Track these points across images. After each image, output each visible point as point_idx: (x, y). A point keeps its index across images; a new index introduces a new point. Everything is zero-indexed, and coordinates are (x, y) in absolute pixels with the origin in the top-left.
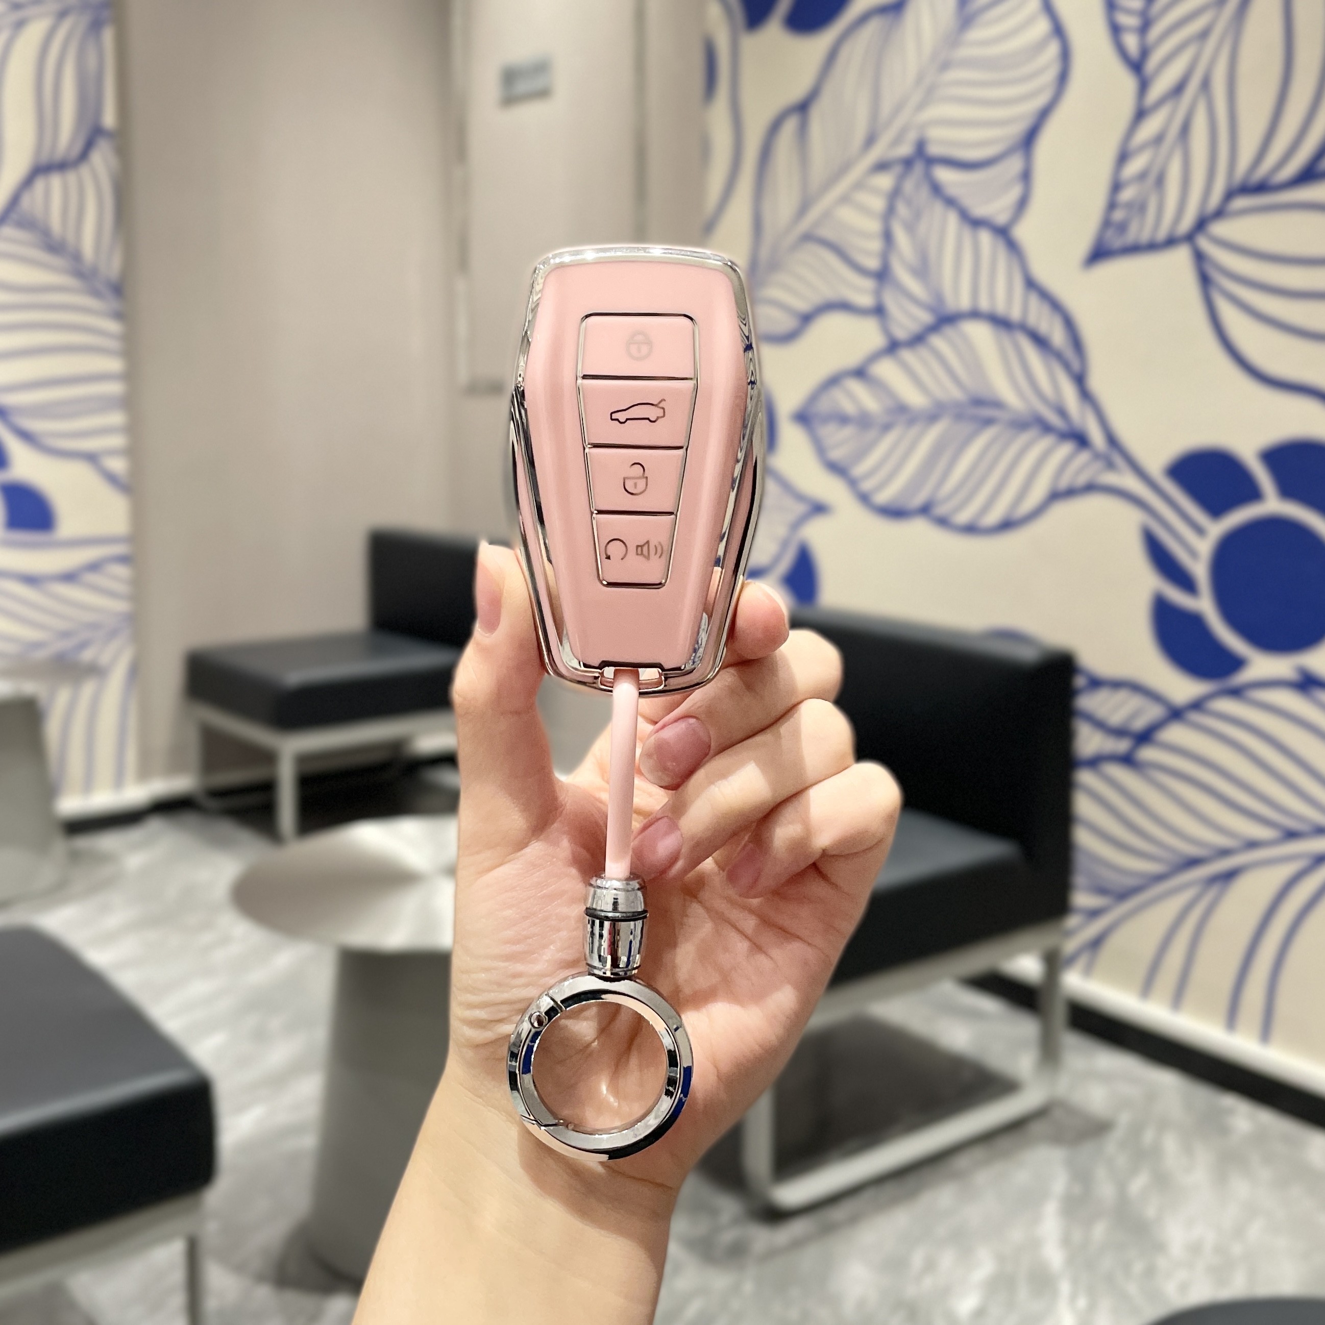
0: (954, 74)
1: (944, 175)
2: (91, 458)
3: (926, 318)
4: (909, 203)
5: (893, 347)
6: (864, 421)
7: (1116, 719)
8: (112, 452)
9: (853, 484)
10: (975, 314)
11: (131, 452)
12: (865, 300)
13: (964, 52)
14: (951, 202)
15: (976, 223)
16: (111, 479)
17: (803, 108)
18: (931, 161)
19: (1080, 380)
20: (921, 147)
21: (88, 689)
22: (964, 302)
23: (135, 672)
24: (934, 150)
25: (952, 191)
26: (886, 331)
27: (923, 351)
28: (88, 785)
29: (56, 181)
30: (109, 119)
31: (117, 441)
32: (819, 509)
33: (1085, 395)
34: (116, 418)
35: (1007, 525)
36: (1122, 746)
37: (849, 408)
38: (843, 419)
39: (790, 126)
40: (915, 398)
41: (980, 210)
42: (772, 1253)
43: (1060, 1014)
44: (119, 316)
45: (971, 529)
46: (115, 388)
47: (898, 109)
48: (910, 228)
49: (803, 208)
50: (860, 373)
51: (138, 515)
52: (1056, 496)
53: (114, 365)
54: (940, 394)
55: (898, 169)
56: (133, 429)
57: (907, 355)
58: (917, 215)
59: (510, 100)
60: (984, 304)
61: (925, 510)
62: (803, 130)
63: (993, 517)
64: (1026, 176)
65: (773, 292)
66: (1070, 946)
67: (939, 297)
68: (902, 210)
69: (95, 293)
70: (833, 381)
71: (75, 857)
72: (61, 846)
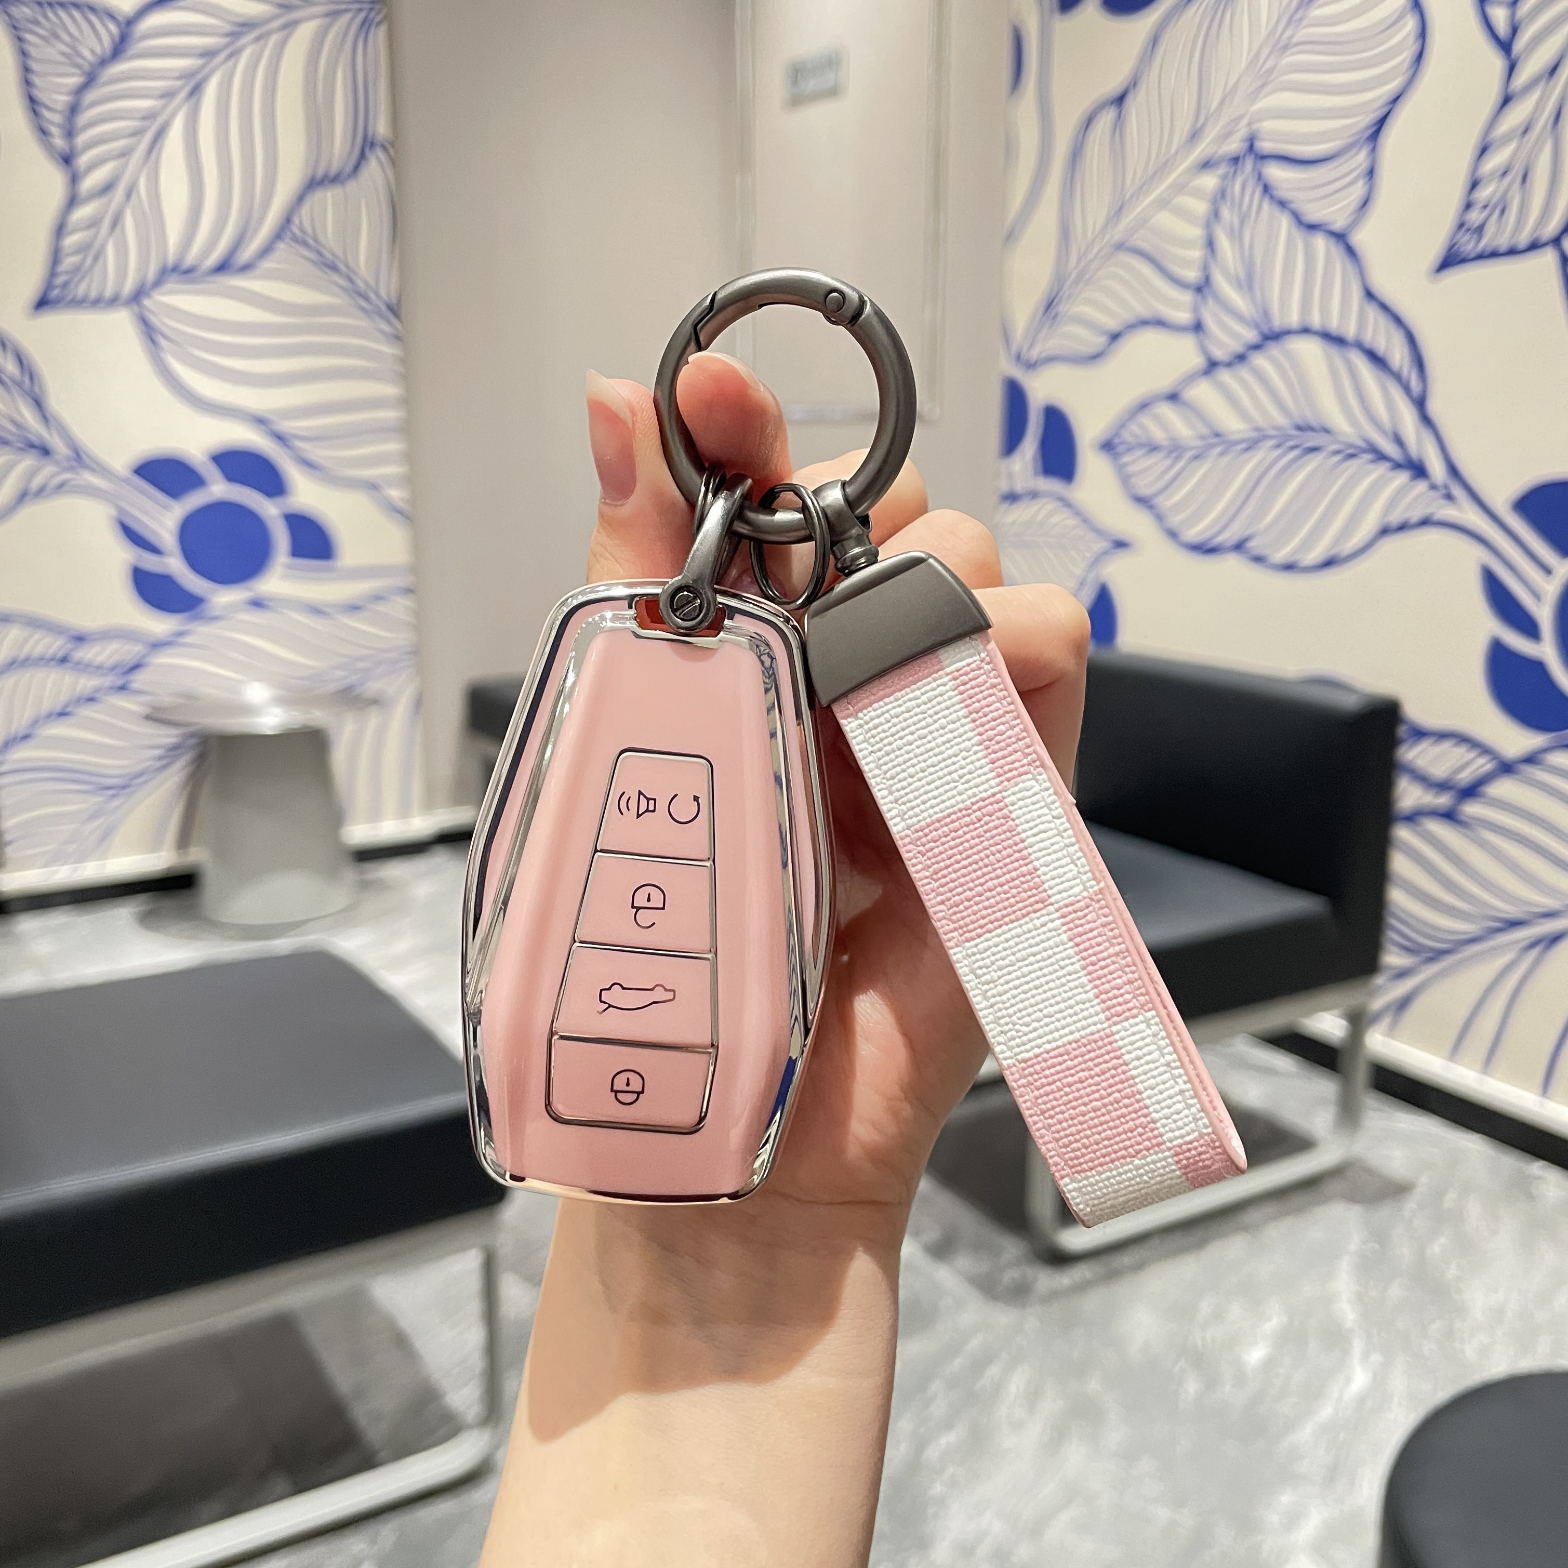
0: (1289, 59)
1: (1276, 173)
4: (1236, 206)
5: (1212, 365)
7: (1439, 771)
12: (1183, 316)
13: (1303, 33)
14: (1282, 204)
15: (1310, 228)
16: (393, 508)
17: (1120, 100)
18: (1263, 158)
19: (1420, 403)
20: (1251, 142)
21: (373, 720)
23: (419, 703)
24: (1265, 146)
26: (1204, 350)
27: (1243, 372)
28: (375, 816)
29: (329, 197)
31: (396, 469)
33: (1426, 420)
34: (394, 446)
35: (1329, 563)
36: (1443, 800)
37: (1159, 436)
38: (1154, 448)
39: (1107, 118)
40: (1232, 424)
42: (1054, 1295)
43: (1361, 1075)
44: (395, 338)
45: (1289, 567)
47: (1227, 99)
49: (1118, 211)
50: (1173, 397)
51: (417, 545)
52: (1385, 531)
53: (390, 390)
55: (1224, 168)
57: (1225, 376)
58: (1244, 221)
59: (796, 101)
61: (1239, 547)
62: (1119, 122)
63: (1315, 555)
64: (1371, 173)
65: (1079, 308)
66: (1377, 1004)
68: (1226, 213)
70: (1144, 406)
71: (365, 886)
72: (350, 874)
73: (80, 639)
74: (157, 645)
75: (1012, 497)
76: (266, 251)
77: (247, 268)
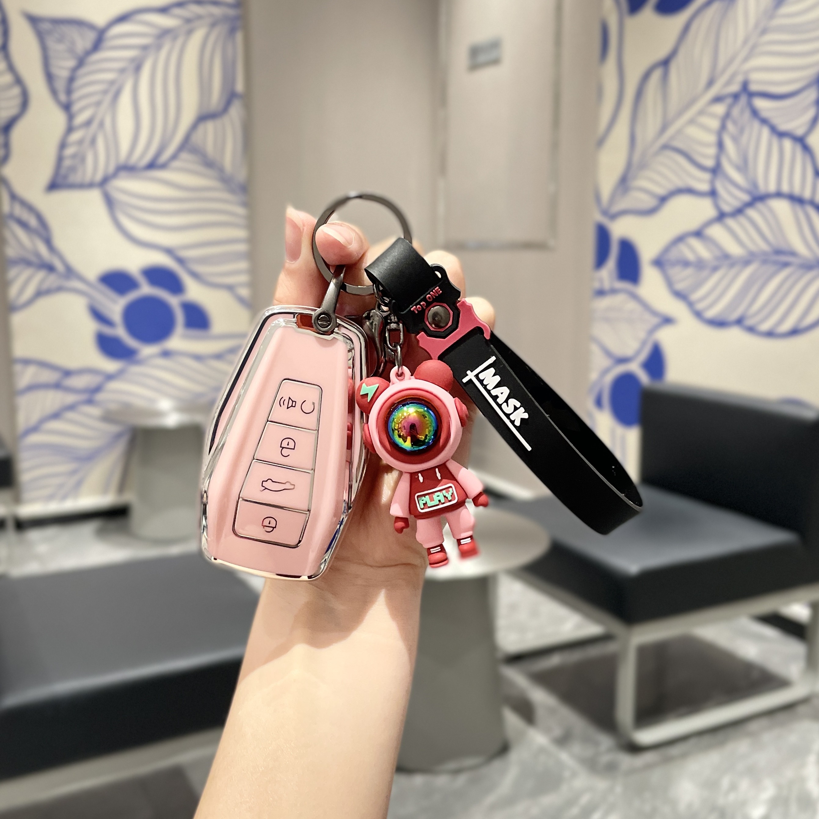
0: (769, 37)
1: (760, 104)
2: (230, 288)
3: (746, 198)
4: (735, 123)
5: (721, 216)
6: (700, 265)
8: (241, 285)
9: (691, 305)
10: (779, 195)
11: (252, 285)
12: (704, 187)
13: (776, 22)
14: (764, 121)
15: (781, 135)
16: (241, 300)
17: (666, 63)
18: (752, 95)
20: (745, 86)
22: (772, 188)
24: (754, 87)
25: (765, 114)
26: (717, 206)
27: (741, 219)
29: (210, 126)
30: (240, 87)
31: (243, 278)
32: (667, 321)
34: (243, 265)
35: (795, 332)
37: (690, 256)
38: (686, 264)
39: (657, 75)
40: (734, 249)
41: (783, 127)
42: (632, 771)
44: (245, 204)
45: (770, 334)
46: (242, 247)
47: (731, 61)
48: (736, 140)
49: (664, 128)
50: (698, 234)
53: (242, 234)
54: (752, 247)
55: (729, 101)
56: (253, 271)
57: (730, 222)
58: (742, 131)
59: (474, 66)
60: (785, 188)
61: (739, 322)
62: (665, 77)
63: (787, 326)
65: (642, 183)
67: (755, 185)
68: (730, 126)
69: (232, 191)
70: (680, 239)
73: (68, 373)
74: (110, 377)
75: (601, 293)
76: (174, 157)
77: (164, 166)
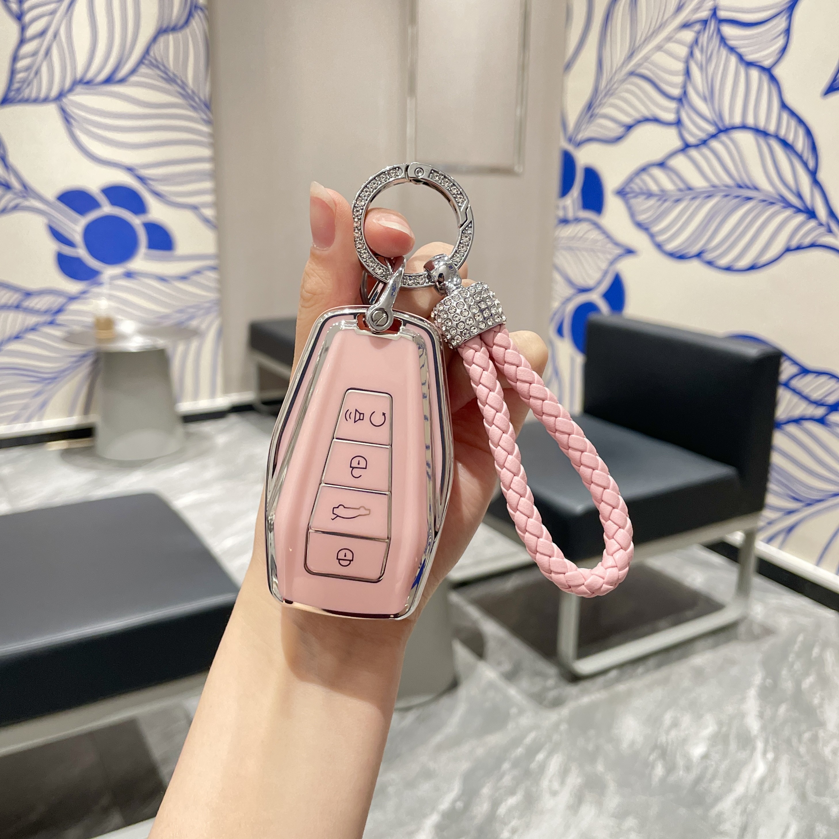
1: (728, 30)
2: (195, 208)
3: (711, 129)
4: (704, 50)
5: (686, 147)
6: (662, 196)
7: (816, 395)
8: (206, 205)
9: (652, 237)
10: (744, 127)
11: (217, 205)
12: (671, 117)
14: (732, 49)
15: (749, 64)
16: (206, 220)
18: (722, 22)
19: (814, 174)
20: (714, 11)
21: (195, 344)
22: (737, 119)
23: (220, 333)
24: (722, 14)
25: (732, 42)
26: (682, 137)
27: (705, 150)
28: (196, 396)
29: (171, 37)
31: (209, 198)
32: (629, 252)
33: (816, 182)
34: (208, 185)
35: (753, 268)
36: (819, 412)
37: (654, 188)
38: (650, 195)
40: (698, 182)
41: (751, 57)
43: (752, 565)
44: (209, 122)
45: (728, 269)
46: (207, 167)
48: (703, 69)
49: (631, 55)
50: (662, 165)
51: (221, 242)
52: (788, 250)
53: (206, 152)
54: (715, 180)
55: (698, 27)
56: (217, 191)
57: (694, 153)
58: (709, 60)
60: (750, 120)
61: (699, 255)
63: (744, 263)
64: (788, 32)
65: (607, 110)
67: (720, 116)
68: (697, 54)
69: (194, 108)
70: (644, 169)
71: (188, 436)
72: (180, 429)
73: (28, 294)
74: (72, 298)
75: (565, 221)
76: (134, 70)
77: (122, 81)
